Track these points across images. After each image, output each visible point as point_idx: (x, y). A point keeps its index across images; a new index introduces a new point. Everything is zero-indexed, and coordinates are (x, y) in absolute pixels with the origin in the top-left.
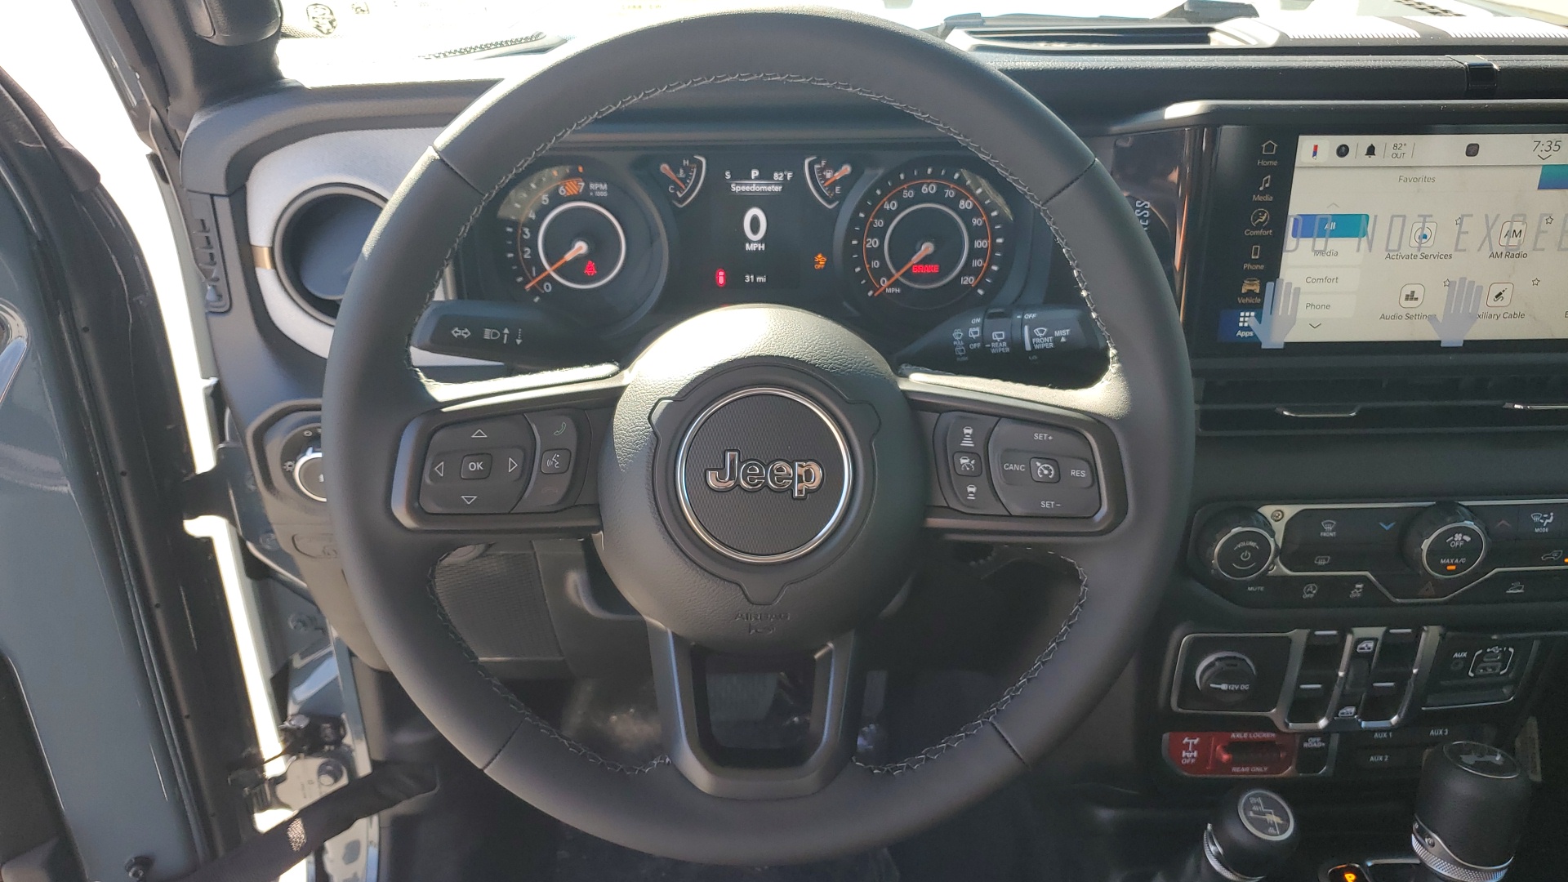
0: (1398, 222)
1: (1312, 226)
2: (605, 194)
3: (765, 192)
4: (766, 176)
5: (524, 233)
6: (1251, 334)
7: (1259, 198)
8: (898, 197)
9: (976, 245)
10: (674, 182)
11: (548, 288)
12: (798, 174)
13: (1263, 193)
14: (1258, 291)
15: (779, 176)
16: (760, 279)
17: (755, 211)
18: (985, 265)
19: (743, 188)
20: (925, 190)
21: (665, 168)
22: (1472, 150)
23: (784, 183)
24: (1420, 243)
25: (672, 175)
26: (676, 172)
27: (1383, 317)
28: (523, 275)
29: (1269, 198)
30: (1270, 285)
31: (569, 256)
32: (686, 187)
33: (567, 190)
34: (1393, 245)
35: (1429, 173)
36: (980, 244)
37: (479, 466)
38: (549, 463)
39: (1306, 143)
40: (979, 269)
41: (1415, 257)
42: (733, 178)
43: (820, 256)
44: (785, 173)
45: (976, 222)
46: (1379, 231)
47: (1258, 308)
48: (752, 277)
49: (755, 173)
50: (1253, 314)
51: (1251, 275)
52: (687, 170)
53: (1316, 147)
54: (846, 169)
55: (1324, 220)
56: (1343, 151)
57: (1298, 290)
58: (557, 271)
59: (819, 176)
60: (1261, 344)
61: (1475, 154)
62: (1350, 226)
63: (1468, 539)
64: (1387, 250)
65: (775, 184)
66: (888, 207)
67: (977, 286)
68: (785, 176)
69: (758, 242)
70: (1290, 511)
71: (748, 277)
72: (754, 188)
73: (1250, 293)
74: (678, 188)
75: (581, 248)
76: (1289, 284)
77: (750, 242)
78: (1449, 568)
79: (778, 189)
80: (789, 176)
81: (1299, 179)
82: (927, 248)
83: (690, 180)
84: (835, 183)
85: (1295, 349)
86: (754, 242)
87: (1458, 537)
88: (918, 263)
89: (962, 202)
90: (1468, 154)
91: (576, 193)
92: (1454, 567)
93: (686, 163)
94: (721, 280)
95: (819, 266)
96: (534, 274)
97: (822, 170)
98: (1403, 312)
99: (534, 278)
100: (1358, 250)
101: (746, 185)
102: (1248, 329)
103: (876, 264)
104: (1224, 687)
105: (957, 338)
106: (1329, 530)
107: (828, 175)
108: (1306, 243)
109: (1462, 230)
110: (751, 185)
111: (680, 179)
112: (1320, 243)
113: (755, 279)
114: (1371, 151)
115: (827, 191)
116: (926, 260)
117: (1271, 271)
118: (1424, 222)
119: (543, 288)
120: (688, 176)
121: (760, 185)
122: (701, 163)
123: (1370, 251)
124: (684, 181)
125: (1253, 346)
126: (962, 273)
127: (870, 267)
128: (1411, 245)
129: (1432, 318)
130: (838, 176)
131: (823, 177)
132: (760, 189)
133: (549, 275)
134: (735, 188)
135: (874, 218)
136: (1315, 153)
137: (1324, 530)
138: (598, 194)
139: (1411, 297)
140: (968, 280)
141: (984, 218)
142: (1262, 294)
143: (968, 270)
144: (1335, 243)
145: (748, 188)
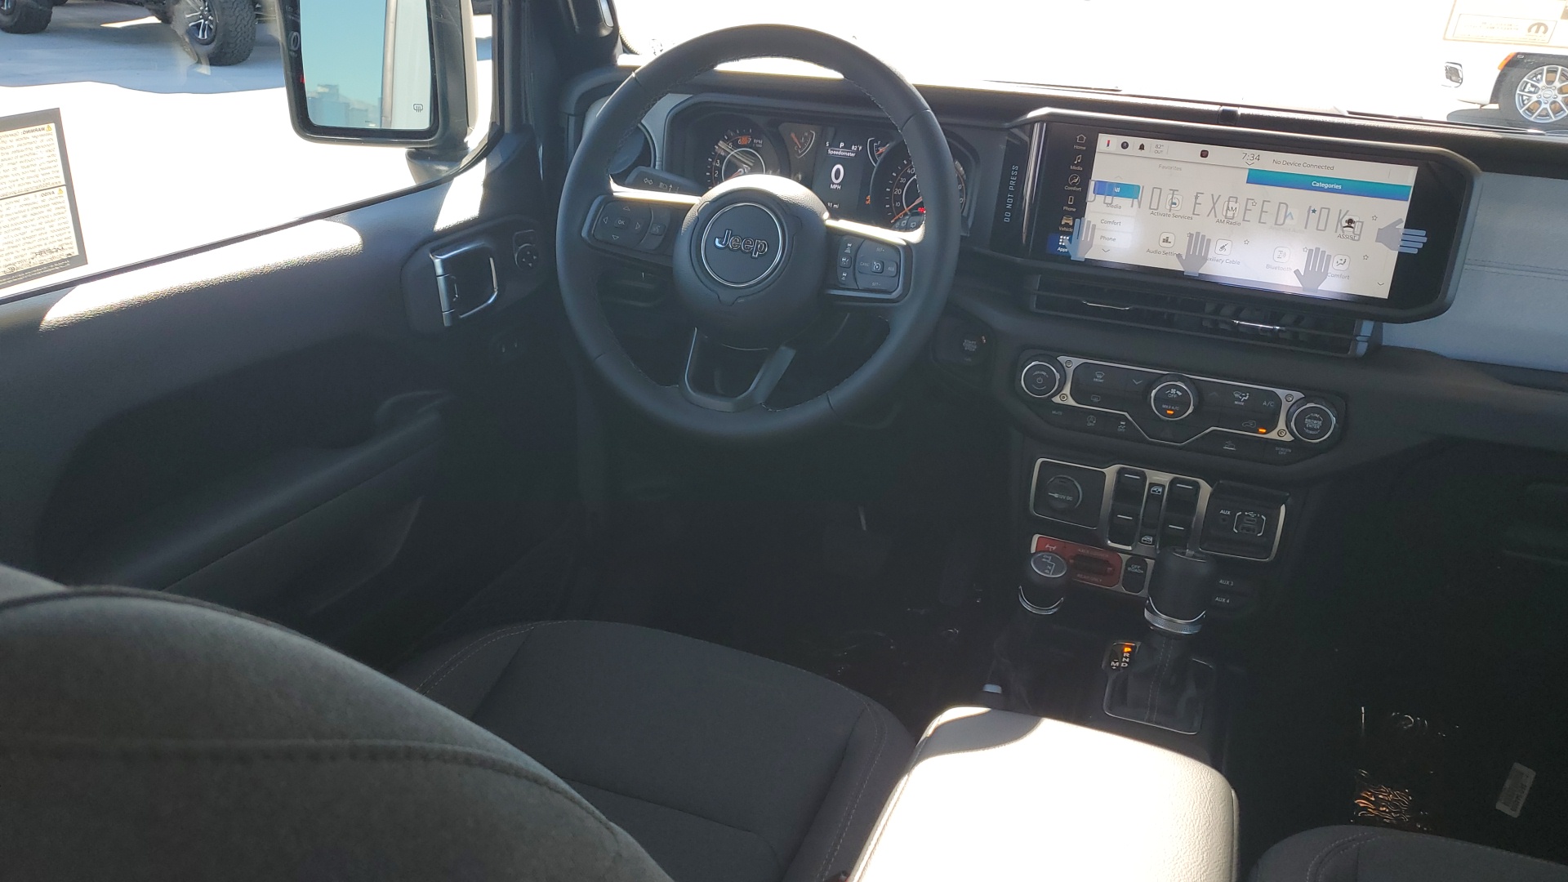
0: (1157, 192)
1: (1105, 189)
2: (761, 146)
3: (846, 156)
4: (847, 147)
5: (717, 162)
6: (1066, 250)
7: (1074, 168)
10: (796, 144)
12: (865, 148)
13: (1077, 165)
14: (1071, 224)
15: (854, 148)
16: (836, 206)
17: (839, 166)
19: (834, 153)
21: (793, 135)
22: (1204, 154)
23: (857, 152)
24: (1171, 207)
25: (796, 140)
26: (799, 139)
27: (1148, 251)
29: (1079, 168)
30: (1077, 220)
32: (803, 148)
33: (742, 142)
34: (1154, 206)
35: (1179, 165)
37: (623, 222)
38: (654, 230)
39: (1103, 138)
41: (1169, 216)
42: (830, 146)
43: (869, 196)
44: (858, 146)
46: (1146, 195)
47: (1070, 234)
48: (831, 204)
49: (842, 145)
50: (1068, 238)
51: (1069, 214)
52: (806, 138)
53: (1109, 141)
55: (1112, 185)
56: (1125, 146)
57: (1094, 226)
59: (876, 150)
60: (1070, 257)
61: (1206, 156)
62: (1129, 191)
63: (1180, 394)
64: (1150, 208)
65: (852, 152)
68: (858, 148)
69: (838, 185)
70: (1077, 362)
72: (840, 153)
73: (1067, 225)
74: (799, 148)
76: (1089, 222)
77: (833, 184)
78: (1168, 412)
79: (853, 155)
80: (860, 148)
81: (1098, 159)
83: (807, 144)
85: (1089, 263)
86: (835, 184)
87: (1173, 391)
90: (1202, 156)
91: (746, 143)
92: (1172, 412)
93: (806, 134)
95: (867, 202)
97: (877, 147)
98: (1161, 250)
100: (1132, 206)
101: (836, 151)
102: (1064, 247)
104: (1056, 495)
106: (1099, 378)
107: (880, 150)
108: (1100, 198)
109: (1198, 202)
110: (839, 151)
111: (801, 143)
112: (1109, 199)
113: (832, 206)
114: (1142, 147)
115: (877, 158)
117: (1080, 212)
118: (1173, 194)
120: (806, 142)
121: (844, 152)
122: (813, 134)
123: (1139, 207)
124: (803, 145)
125: (1066, 258)
128: (1165, 206)
129: (1179, 256)
130: (884, 149)
131: (878, 151)
132: (843, 154)
134: (830, 152)
135: (900, 177)
136: (1108, 145)
137: (1096, 378)
138: (758, 146)
139: (1166, 240)
142: (1073, 227)
144: (1117, 200)
145: (837, 153)
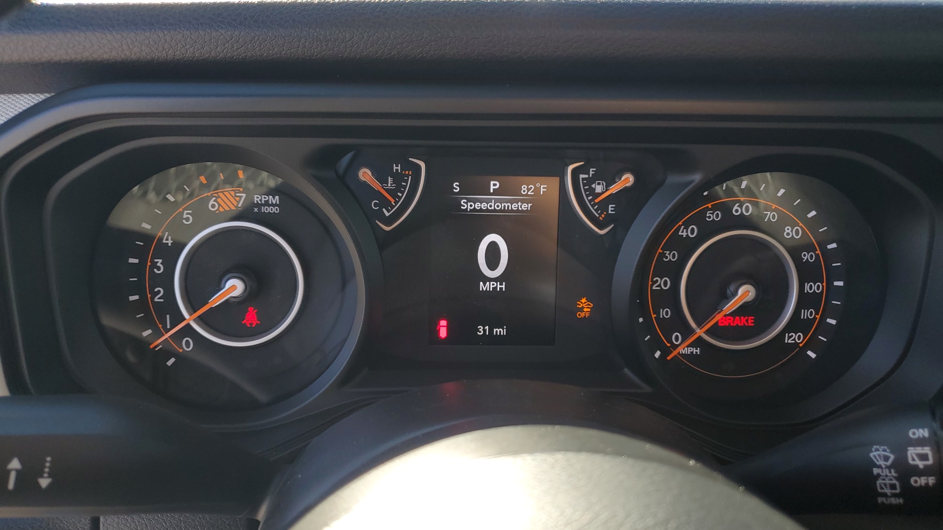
2: (275, 210)
3: (508, 211)
4: (509, 189)
5: (154, 265)
8: (699, 219)
9: (807, 287)
10: (378, 194)
11: (187, 346)
15: (528, 190)
16: (497, 331)
17: (494, 238)
18: (818, 317)
19: (477, 206)
20: (737, 211)
21: (365, 174)
23: (535, 199)
25: (376, 185)
26: (383, 180)
28: (152, 326)
31: (216, 300)
32: (396, 203)
33: (219, 205)
36: (812, 288)
40: (809, 322)
42: (463, 191)
43: (584, 300)
44: (538, 185)
45: (806, 256)
48: (487, 327)
49: (494, 185)
52: (399, 179)
54: (628, 179)
58: (201, 320)
59: (585, 190)
65: (523, 202)
66: (684, 234)
67: (808, 346)
68: (537, 190)
69: (495, 280)
71: (481, 328)
72: (493, 206)
74: (386, 204)
75: (234, 287)
77: (486, 279)
79: (526, 207)
82: (746, 293)
83: (403, 193)
84: (611, 199)
86: (490, 280)
88: (732, 314)
89: (788, 230)
91: (233, 208)
93: (397, 168)
94: (443, 333)
95: (583, 315)
96: (168, 327)
97: (589, 181)
99: (168, 331)
101: (481, 201)
103: (665, 313)
105: (881, 463)
107: (599, 189)
110: (489, 201)
111: (387, 191)
113: (491, 331)
115: (596, 210)
116: (744, 309)
119: (181, 347)
120: (399, 188)
121: (501, 201)
122: (419, 167)
124: (392, 193)
126: (789, 328)
127: (657, 318)
130: (614, 189)
131: (592, 191)
132: (501, 206)
133: (188, 325)
134: (466, 205)
135: (664, 249)
138: (266, 210)
140: (795, 338)
141: (818, 252)
143: (795, 324)
145: (484, 206)
